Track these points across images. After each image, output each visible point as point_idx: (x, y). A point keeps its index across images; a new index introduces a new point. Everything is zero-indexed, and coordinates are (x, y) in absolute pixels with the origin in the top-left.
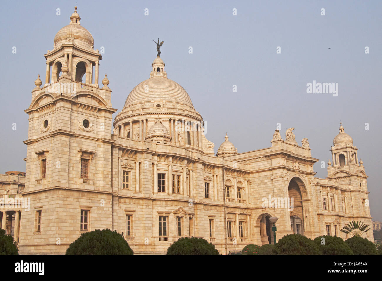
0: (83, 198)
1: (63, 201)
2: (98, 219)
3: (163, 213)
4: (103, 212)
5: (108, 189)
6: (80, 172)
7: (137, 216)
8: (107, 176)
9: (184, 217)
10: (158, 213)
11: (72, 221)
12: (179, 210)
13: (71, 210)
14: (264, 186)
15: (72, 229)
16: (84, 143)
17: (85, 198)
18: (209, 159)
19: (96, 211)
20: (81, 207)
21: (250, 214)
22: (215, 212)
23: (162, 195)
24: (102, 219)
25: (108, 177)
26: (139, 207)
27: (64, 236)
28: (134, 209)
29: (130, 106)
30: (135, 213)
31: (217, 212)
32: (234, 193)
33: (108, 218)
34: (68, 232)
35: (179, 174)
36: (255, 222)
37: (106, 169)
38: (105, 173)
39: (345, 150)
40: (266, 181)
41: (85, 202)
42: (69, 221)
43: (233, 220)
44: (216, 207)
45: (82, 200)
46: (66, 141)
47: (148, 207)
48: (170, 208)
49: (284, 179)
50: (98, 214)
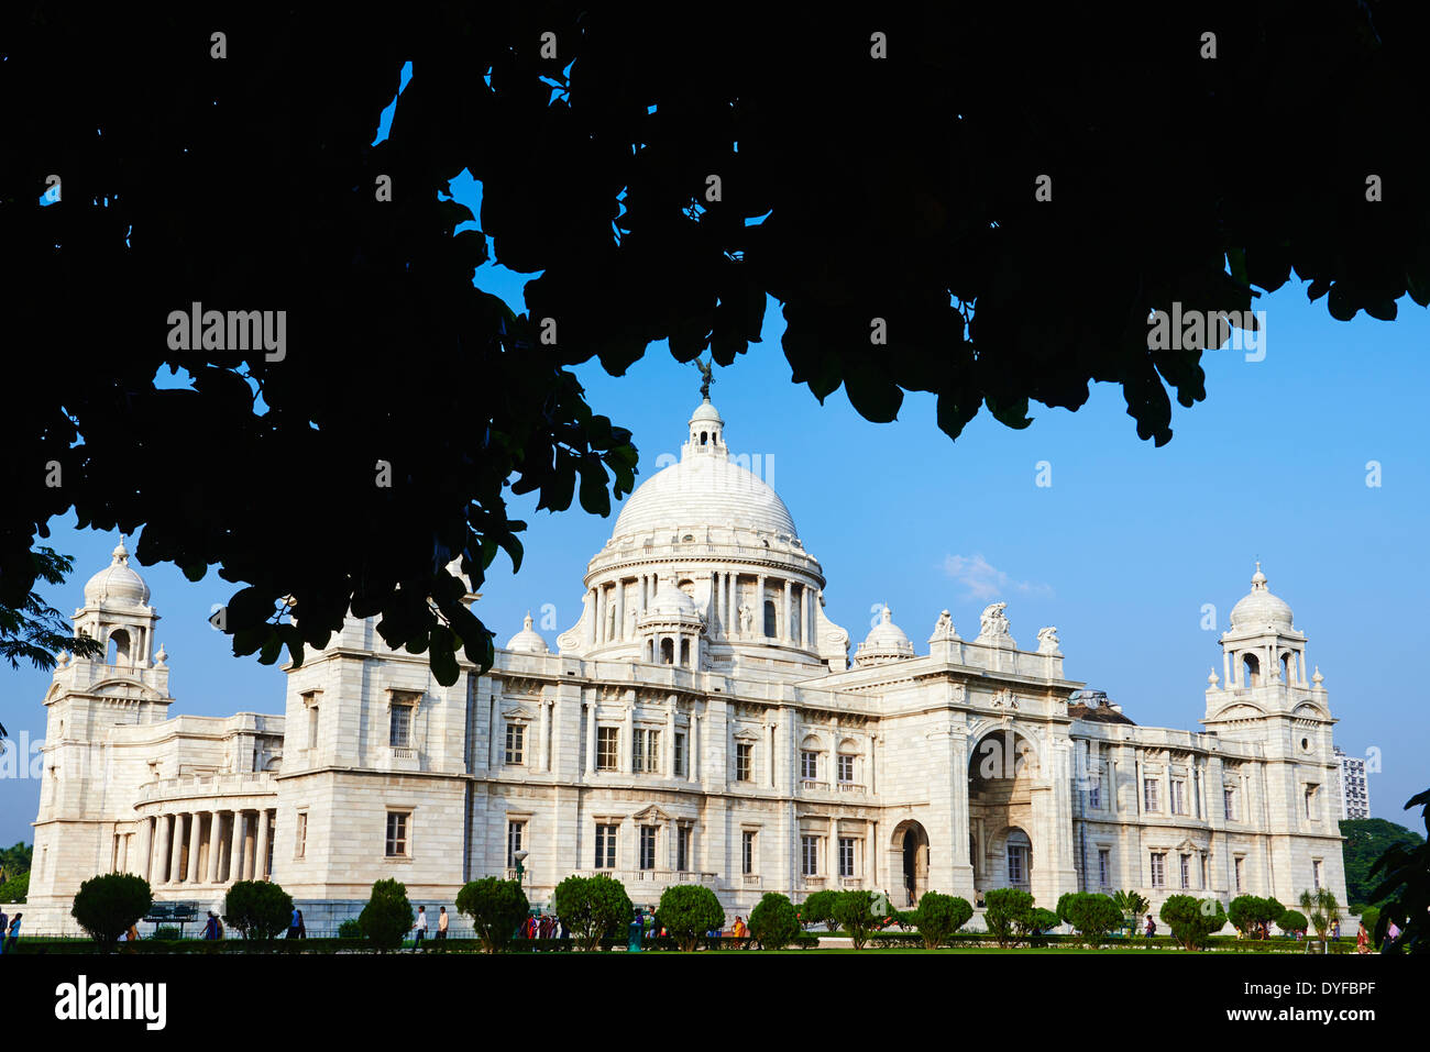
0: (395, 787)
1: (347, 795)
2: (430, 831)
3: (604, 817)
4: (444, 817)
5: (455, 767)
6: (389, 734)
7: (538, 823)
8: (455, 739)
9: (662, 828)
10: (595, 817)
11: (367, 836)
12: (647, 811)
13: (365, 814)
14: (910, 751)
15: (366, 852)
16: (400, 672)
17: (400, 788)
18: (751, 687)
19: (424, 816)
20: (388, 806)
21: (875, 819)
22: (763, 815)
23: (605, 778)
24: (439, 831)
25: (458, 742)
26: (544, 803)
27: (348, 867)
28: (532, 810)
29: (619, 538)
30: (532, 817)
31: (768, 815)
32: (827, 768)
33: (453, 829)
34: (357, 859)
35: (654, 727)
36: (888, 840)
37: (455, 726)
38: (451, 733)
39: (1259, 642)
40: (914, 740)
41: (399, 796)
42: (360, 836)
43: (819, 834)
44: (766, 803)
45: (389, 793)
46: (355, 671)
47: (566, 804)
48: (624, 806)
49: (955, 736)
50: (430, 821)
